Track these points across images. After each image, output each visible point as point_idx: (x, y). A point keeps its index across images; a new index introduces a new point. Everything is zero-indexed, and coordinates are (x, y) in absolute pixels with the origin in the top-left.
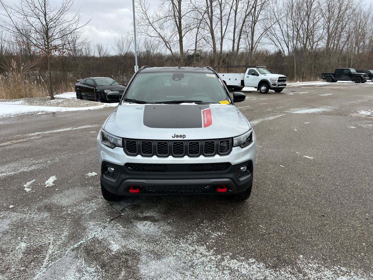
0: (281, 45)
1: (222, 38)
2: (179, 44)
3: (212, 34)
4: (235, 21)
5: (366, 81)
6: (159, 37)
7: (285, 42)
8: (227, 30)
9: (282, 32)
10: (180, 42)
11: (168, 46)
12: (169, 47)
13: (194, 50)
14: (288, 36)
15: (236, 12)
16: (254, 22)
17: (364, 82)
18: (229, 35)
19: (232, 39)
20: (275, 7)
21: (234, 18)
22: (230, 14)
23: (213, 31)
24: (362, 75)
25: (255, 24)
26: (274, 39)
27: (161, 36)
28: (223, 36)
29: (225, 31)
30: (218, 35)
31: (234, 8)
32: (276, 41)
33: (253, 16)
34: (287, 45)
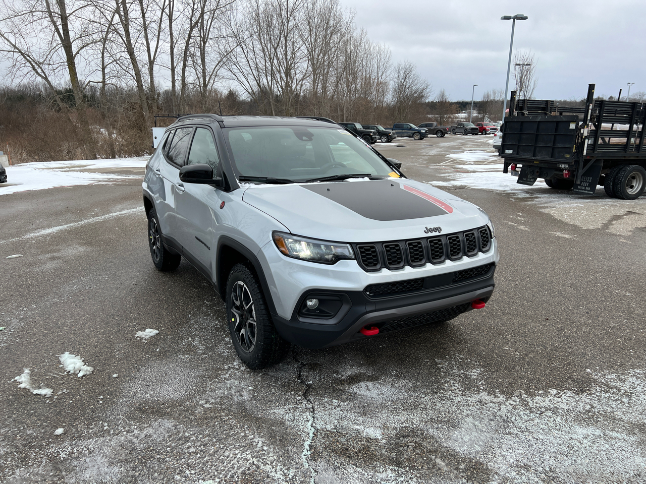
0: (248, 82)
1: (151, 63)
2: (68, 69)
3: (131, 53)
4: (171, 34)
5: (375, 142)
6: (14, 52)
7: (255, 78)
8: (159, 50)
9: (248, 60)
10: (69, 65)
11: (39, 71)
12: (42, 74)
13: (100, 82)
14: (257, 68)
15: (170, 17)
16: (204, 40)
17: (374, 143)
18: (164, 58)
19: (170, 66)
20: (232, 16)
21: (168, 28)
22: (161, 21)
23: (133, 49)
24: (371, 132)
25: (205, 43)
26: (236, 71)
27: (18, 49)
28: (152, 59)
29: (156, 51)
30: (142, 57)
31: (167, 10)
32: (240, 75)
33: (201, 29)
34: (257, 83)
